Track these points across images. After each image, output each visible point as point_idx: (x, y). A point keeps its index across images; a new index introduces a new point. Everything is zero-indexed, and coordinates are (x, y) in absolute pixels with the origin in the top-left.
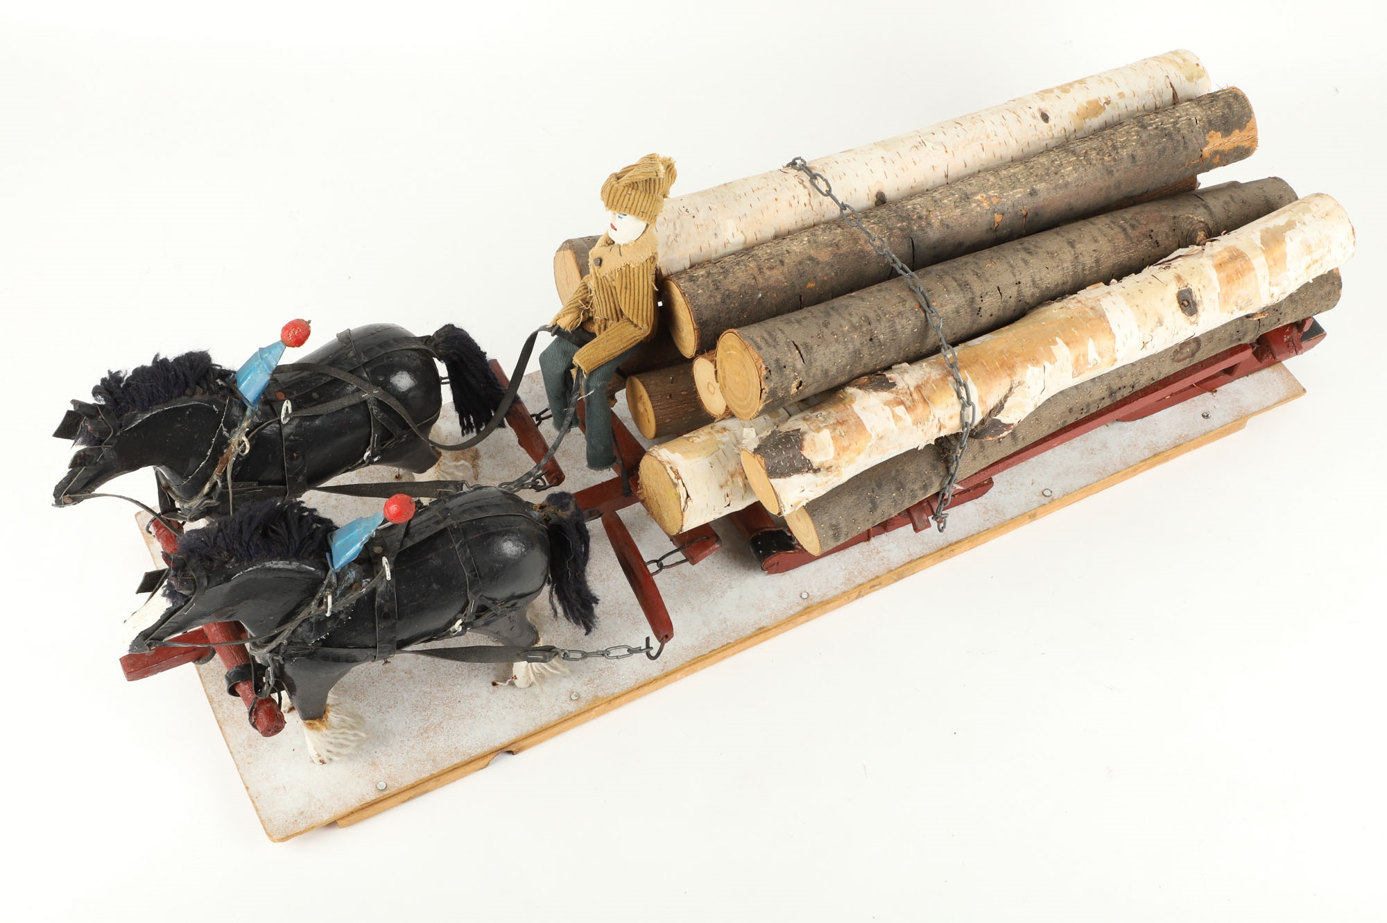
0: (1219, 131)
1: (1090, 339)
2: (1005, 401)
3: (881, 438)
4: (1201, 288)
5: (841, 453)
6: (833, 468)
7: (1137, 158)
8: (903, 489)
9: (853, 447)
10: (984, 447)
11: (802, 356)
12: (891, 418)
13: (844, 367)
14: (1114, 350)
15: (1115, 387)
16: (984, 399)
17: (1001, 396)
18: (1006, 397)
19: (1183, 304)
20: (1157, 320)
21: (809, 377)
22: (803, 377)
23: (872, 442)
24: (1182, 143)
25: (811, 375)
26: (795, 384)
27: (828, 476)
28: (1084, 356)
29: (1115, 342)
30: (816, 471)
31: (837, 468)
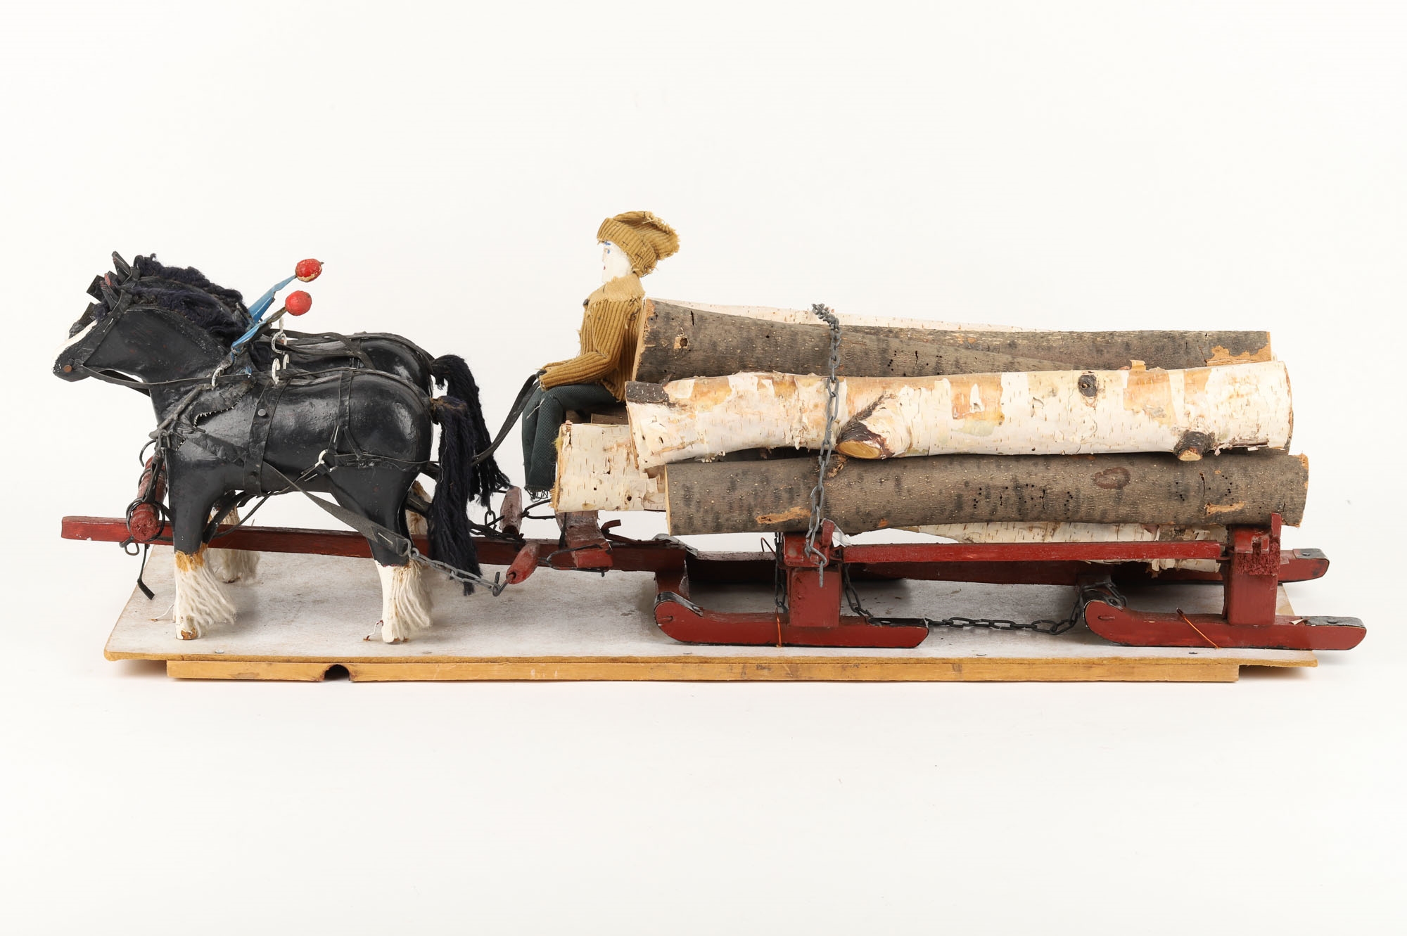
0: (1227, 348)
1: (976, 385)
2: (874, 409)
3: (741, 397)
4: (1107, 380)
5: (698, 396)
6: (687, 407)
7: (1132, 347)
8: (767, 483)
9: (711, 395)
10: (863, 479)
11: (693, 320)
12: (756, 384)
13: (735, 348)
14: (999, 403)
15: (1022, 482)
16: (852, 398)
17: (871, 402)
18: (875, 405)
19: (1083, 387)
20: (1051, 390)
21: (695, 340)
22: (688, 336)
23: (732, 397)
24: (1184, 348)
25: (698, 339)
26: (678, 338)
27: (681, 414)
28: (965, 396)
29: (1001, 395)
30: (671, 405)
31: (691, 408)
